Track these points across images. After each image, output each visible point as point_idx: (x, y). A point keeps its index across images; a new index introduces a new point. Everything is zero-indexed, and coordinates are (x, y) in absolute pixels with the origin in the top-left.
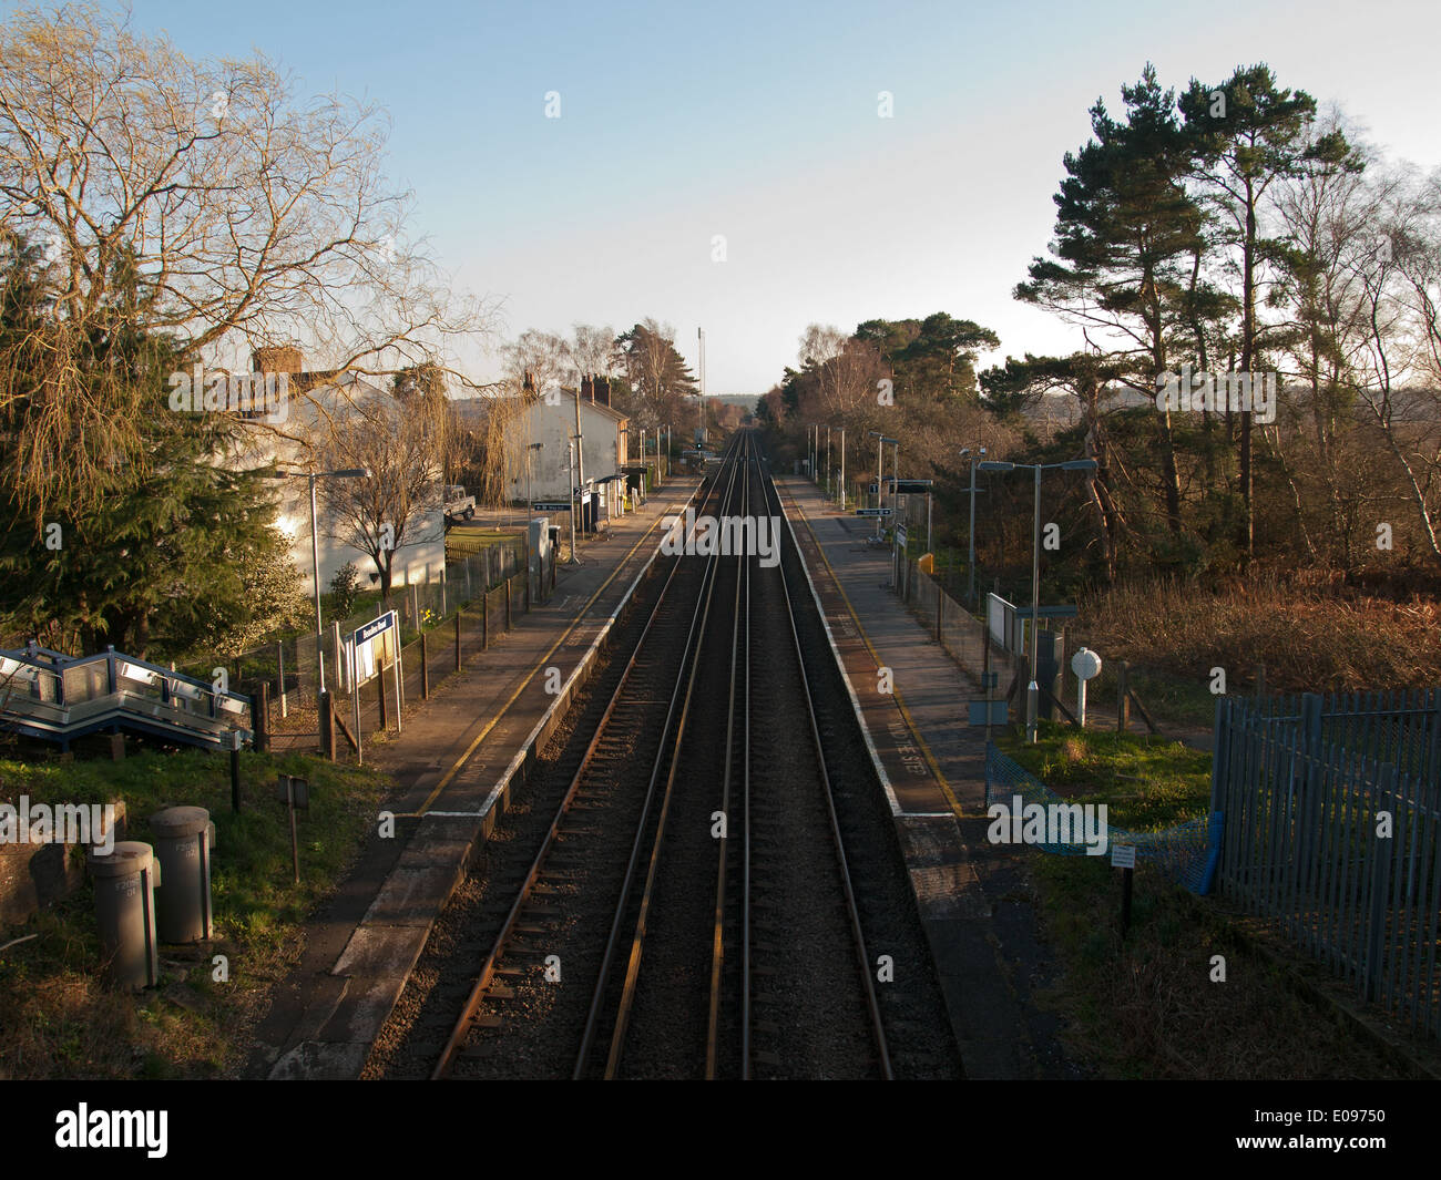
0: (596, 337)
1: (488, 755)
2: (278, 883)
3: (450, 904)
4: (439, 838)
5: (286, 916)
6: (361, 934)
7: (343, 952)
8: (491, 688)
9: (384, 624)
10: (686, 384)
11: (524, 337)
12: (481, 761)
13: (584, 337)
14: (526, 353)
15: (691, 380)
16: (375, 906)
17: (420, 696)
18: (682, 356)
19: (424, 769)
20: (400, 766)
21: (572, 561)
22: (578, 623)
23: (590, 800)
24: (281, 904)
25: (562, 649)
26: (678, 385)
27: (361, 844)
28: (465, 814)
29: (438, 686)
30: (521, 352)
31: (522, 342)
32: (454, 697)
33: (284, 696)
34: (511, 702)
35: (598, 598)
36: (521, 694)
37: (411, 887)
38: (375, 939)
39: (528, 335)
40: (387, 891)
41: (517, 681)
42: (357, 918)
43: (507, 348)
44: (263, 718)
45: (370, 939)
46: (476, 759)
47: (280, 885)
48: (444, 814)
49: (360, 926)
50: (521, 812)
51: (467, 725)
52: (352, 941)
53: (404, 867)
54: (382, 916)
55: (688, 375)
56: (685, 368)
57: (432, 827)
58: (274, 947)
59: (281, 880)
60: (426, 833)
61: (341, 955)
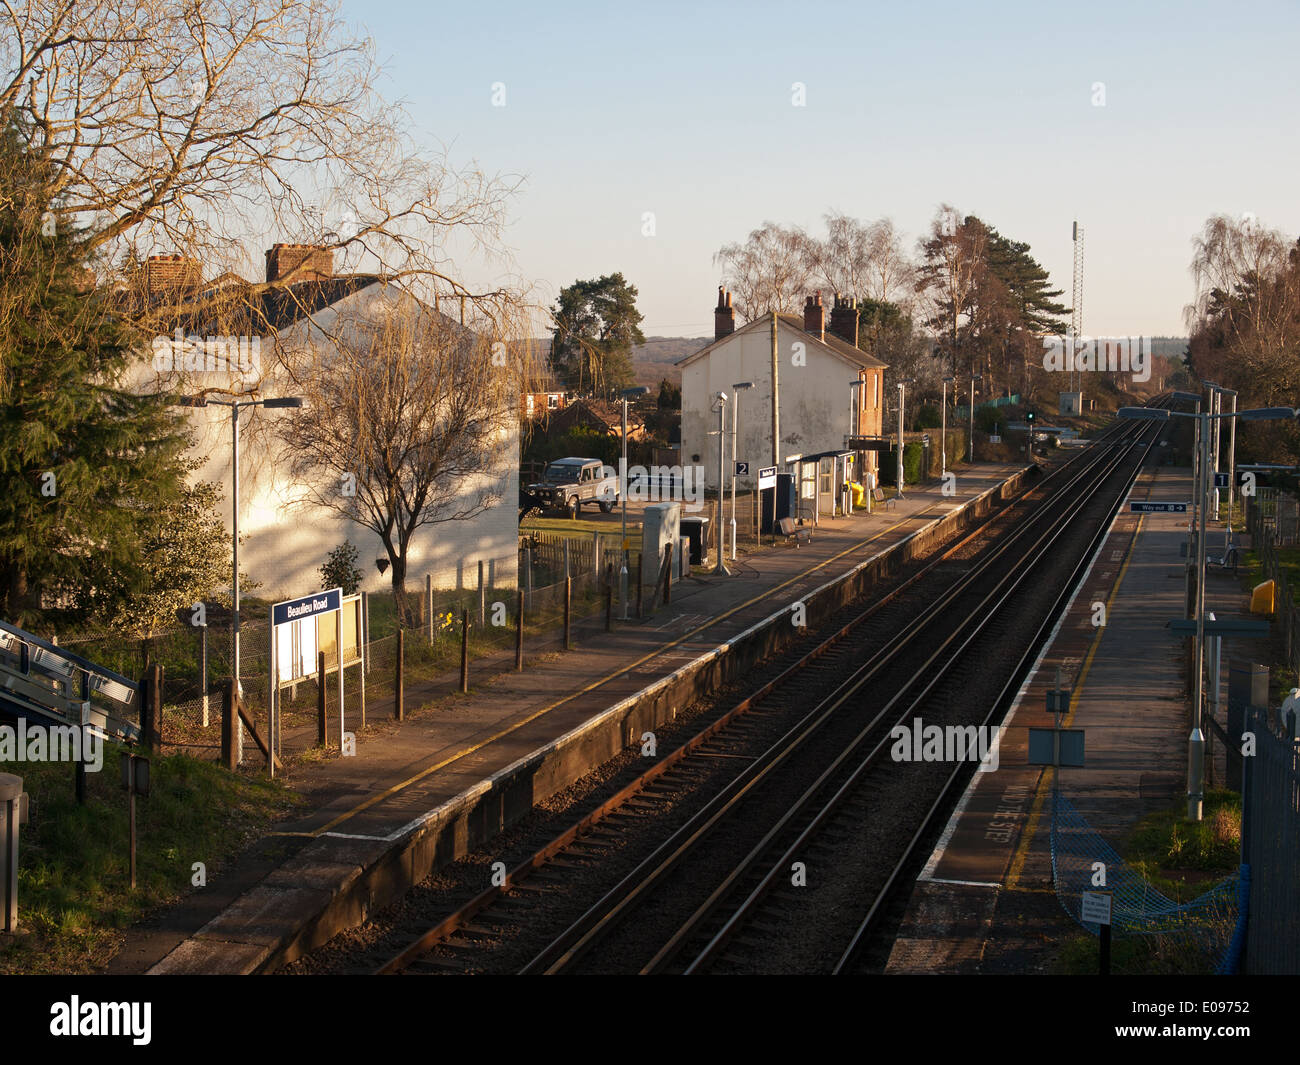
0: (861, 236)
1: (438, 783)
2: (111, 887)
3: (329, 942)
4: (324, 860)
5: (110, 919)
6: (189, 946)
7: (159, 961)
8: (494, 712)
9: (324, 604)
10: (1051, 317)
11: (757, 236)
12: (427, 788)
13: (842, 236)
14: (761, 262)
15: (1058, 309)
16: (217, 921)
17: (391, 715)
18: (1045, 269)
19: (350, 790)
20: (321, 786)
21: (718, 571)
22: (673, 647)
23: (578, 857)
24: (105, 906)
25: (627, 676)
26: (1034, 318)
27: (229, 859)
28: (369, 838)
29: (424, 706)
30: (751, 260)
31: (754, 244)
32: (439, 719)
33: (206, 699)
34: (510, 730)
35: (724, 619)
36: (530, 722)
37: (268, 905)
38: (202, 952)
39: (764, 232)
40: (237, 908)
41: (535, 707)
42: (190, 931)
43: (731, 253)
44: (153, 710)
45: (195, 952)
46: (420, 786)
47: (111, 888)
48: (344, 836)
49: (190, 938)
50: (478, 862)
51: (436, 750)
52: (175, 952)
53: (269, 885)
54: (221, 930)
55: (1053, 301)
56: (1046, 290)
57: (323, 848)
58: (84, 949)
59: (115, 883)
60: (312, 853)
61: (156, 964)
